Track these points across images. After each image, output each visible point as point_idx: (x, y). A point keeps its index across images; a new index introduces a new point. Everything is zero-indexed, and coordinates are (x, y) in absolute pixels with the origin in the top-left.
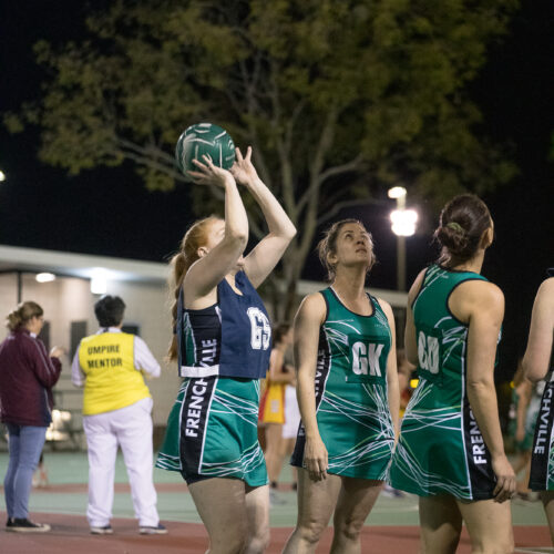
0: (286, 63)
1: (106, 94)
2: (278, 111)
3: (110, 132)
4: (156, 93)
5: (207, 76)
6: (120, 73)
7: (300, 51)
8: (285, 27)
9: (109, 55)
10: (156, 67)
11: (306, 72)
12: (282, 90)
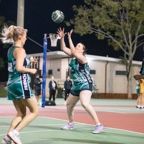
0: (130, 11)
1: (89, 17)
2: (128, 21)
3: (90, 26)
4: (100, 17)
5: (112, 13)
6: (92, 13)
7: (133, 8)
8: (130, 2)
9: (90, 8)
10: (100, 11)
11: (135, 12)
12: (129, 17)
